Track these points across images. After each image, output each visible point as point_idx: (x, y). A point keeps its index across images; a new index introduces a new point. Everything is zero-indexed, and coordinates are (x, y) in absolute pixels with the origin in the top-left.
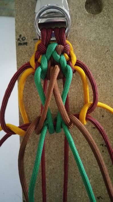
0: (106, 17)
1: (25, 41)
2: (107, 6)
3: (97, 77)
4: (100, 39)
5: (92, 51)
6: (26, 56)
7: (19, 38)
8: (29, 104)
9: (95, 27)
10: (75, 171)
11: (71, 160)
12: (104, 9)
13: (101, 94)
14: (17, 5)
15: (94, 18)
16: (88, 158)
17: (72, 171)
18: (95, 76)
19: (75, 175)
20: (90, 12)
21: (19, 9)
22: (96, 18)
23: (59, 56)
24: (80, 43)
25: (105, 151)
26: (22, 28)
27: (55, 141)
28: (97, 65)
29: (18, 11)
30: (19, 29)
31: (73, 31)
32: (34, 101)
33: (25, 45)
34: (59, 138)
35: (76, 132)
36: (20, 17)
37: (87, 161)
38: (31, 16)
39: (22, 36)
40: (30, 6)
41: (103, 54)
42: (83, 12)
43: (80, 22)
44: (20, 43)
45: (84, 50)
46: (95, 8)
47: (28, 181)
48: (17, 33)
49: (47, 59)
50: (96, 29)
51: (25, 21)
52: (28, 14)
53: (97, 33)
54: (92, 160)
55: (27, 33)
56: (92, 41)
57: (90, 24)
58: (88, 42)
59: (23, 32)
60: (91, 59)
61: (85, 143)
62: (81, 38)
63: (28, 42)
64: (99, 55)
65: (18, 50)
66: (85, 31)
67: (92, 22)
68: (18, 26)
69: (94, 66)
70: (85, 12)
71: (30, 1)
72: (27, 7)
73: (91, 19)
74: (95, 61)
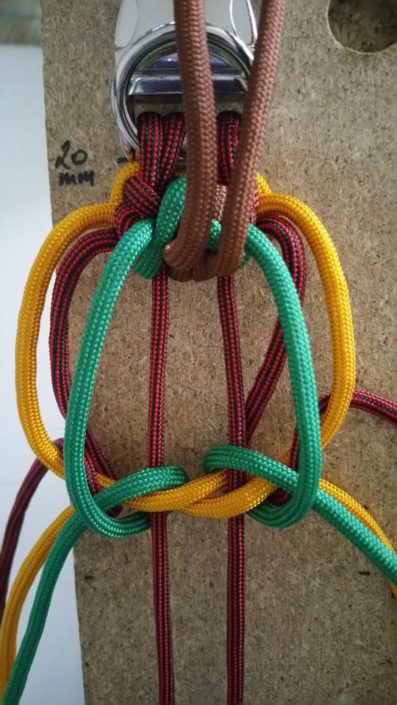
1: (87, 168)
3: (376, 310)
4: (390, 155)
5: (356, 205)
7: (61, 153)
8: (106, 410)
9: (373, 106)
10: (282, 662)
11: (270, 622)
13: (391, 378)
14: (50, 21)
15: (367, 66)
16: (335, 616)
17: (271, 660)
19: (282, 673)
20: (352, 39)
21: (58, 36)
22: (374, 68)
24: (306, 172)
26: (73, 116)
27: (207, 552)
28: (377, 259)
29: (53, 46)
30: (60, 118)
32: (122, 401)
33: (84, 182)
34: (223, 542)
37: (332, 629)
38: (105, 63)
39: (72, 145)
40: (104, 23)
42: (323, 42)
43: (310, 83)
44: (67, 174)
45: (325, 201)
46: (372, 19)
47: (107, 687)
48: (53, 136)
50: (376, 115)
51: (84, 85)
52: (92, 59)
53: (379, 130)
54: (351, 626)
55: (91, 132)
56: (357, 163)
57: (352, 93)
58: (339, 169)
59: (77, 129)
60: (352, 236)
61: (325, 564)
62: (310, 151)
63: (96, 171)
64: (387, 220)
65: (58, 204)
66: (329, 123)
67: (359, 84)
68: (56, 105)
69: (364, 264)
70: (330, 43)
71: (100, 2)
72: (90, 29)
73: (354, 72)
74: (370, 245)
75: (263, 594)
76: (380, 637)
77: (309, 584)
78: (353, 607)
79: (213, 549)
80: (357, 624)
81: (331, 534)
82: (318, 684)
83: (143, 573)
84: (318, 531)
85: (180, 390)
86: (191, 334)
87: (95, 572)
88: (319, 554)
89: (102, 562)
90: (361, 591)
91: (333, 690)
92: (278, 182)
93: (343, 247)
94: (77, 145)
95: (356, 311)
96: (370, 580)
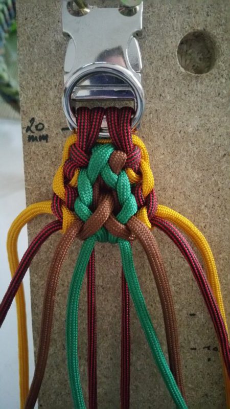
0: (224, 81)
1: (44, 133)
2: (227, 55)
3: (200, 210)
4: (208, 129)
5: (190, 155)
6: (45, 165)
7: (29, 124)
9: (200, 104)
10: (149, 398)
11: (143, 377)
15: (197, 82)
17: (143, 397)
19: (149, 405)
21: (28, 58)
22: (202, 83)
23: (115, 177)
24: (164, 138)
25: (214, 360)
26: (36, 104)
27: (109, 342)
28: (201, 184)
29: (25, 63)
30: (29, 105)
31: (148, 110)
33: (42, 140)
34: (118, 335)
36: (29, 79)
38: (55, 75)
39: (35, 120)
40: (54, 52)
41: (214, 161)
42: (174, 68)
43: (167, 90)
44: (33, 136)
45: (174, 153)
48: (25, 115)
49: (90, 182)
50: (201, 108)
51: (42, 87)
52: (48, 72)
53: (203, 116)
54: (186, 377)
55: (47, 114)
56: (191, 133)
57: (189, 96)
58: (181, 137)
59: (39, 112)
60: (188, 172)
62: (166, 127)
63: (49, 135)
64: (206, 164)
65: (27, 152)
66: (176, 112)
67: (193, 91)
68: (27, 98)
69: (194, 186)
70: (178, 69)
71: (52, 41)
72: (46, 55)
73: (190, 85)
74: (197, 176)
75: (139, 363)
76: (202, 382)
78: (188, 367)
79: (112, 340)
80: (189, 376)
90: (192, 358)
92: (149, 143)
94: (39, 120)
95: (189, 211)
96: (196, 352)
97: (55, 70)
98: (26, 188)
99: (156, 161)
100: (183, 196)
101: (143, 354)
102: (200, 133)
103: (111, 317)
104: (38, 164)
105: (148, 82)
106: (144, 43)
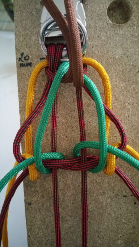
0: (135, 28)
1: (29, 61)
2: (137, 12)
3: (125, 106)
4: (128, 56)
5: (118, 72)
7: (20, 57)
9: (122, 41)
10: (98, 230)
11: (93, 216)
12: (133, 17)
13: (131, 129)
15: (120, 28)
16: (115, 212)
17: (94, 230)
18: (122, 105)
19: (98, 234)
20: (114, 20)
21: (20, 19)
22: (122, 29)
25: (138, 203)
26: (24, 44)
27: (71, 192)
28: (125, 90)
29: (18, 21)
30: (20, 45)
31: (91, 46)
33: (28, 66)
34: (77, 188)
35: (99, 179)
36: (20, 30)
37: (115, 217)
38: (35, 27)
39: (24, 54)
40: (35, 14)
41: (132, 75)
42: (105, 21)
43: (102, 34)
44: (22, 64)
46: (119, 16)
47: (36, 244)
48: (18, 51)
50: (123, 44)
51: (28, 35)
52: (31, 26)
53: (124, 48)
54: (121, 215)
55: (31, 50)
56: (117, 59)
57: (115, 37)
58: (112, 61)
59: (26, 49)
60: (117, 83)
61: (112, 194)
62: (102, 55)
63: (32, 62)
64: (128, 77)
65: (19, 74)
66: (108, 46)
67: (117, 34)
68: (19, 41)
69: (120, 92)
70: (108, 21)
71: (34, 8)
72: (30, 16)
73: (116, 30)
74: (122, 85)
75: (91, 206)
76: (131, 219)
77: (106, 201)
78: (122, 209)
79: (73, 191)
80: (123, 214)
81: (113, 183)
82: (110, 237)
83: (49, 201)
84: (109, 182)
85: (61, 135)
86: (65, 116)
87: (32, 202)
88: (109, 190)
89: (34, 198)
90: (124, 203)
91: (116, 239)
93: (114, 86)
94: (26, 54)
95: (119, 107)
96: (127, 198)
97: (36, 24)
98: (19, 96)
99: (97, 77)
100: (114, 98)
101: (93, 200)
102: (123, 59)
103: (72, 176)
104: (26, 81)
105: (91, 29)
106: (88, 8)
